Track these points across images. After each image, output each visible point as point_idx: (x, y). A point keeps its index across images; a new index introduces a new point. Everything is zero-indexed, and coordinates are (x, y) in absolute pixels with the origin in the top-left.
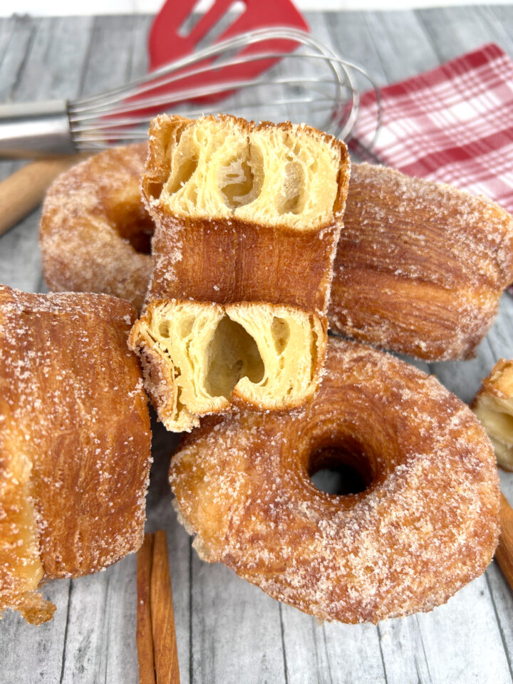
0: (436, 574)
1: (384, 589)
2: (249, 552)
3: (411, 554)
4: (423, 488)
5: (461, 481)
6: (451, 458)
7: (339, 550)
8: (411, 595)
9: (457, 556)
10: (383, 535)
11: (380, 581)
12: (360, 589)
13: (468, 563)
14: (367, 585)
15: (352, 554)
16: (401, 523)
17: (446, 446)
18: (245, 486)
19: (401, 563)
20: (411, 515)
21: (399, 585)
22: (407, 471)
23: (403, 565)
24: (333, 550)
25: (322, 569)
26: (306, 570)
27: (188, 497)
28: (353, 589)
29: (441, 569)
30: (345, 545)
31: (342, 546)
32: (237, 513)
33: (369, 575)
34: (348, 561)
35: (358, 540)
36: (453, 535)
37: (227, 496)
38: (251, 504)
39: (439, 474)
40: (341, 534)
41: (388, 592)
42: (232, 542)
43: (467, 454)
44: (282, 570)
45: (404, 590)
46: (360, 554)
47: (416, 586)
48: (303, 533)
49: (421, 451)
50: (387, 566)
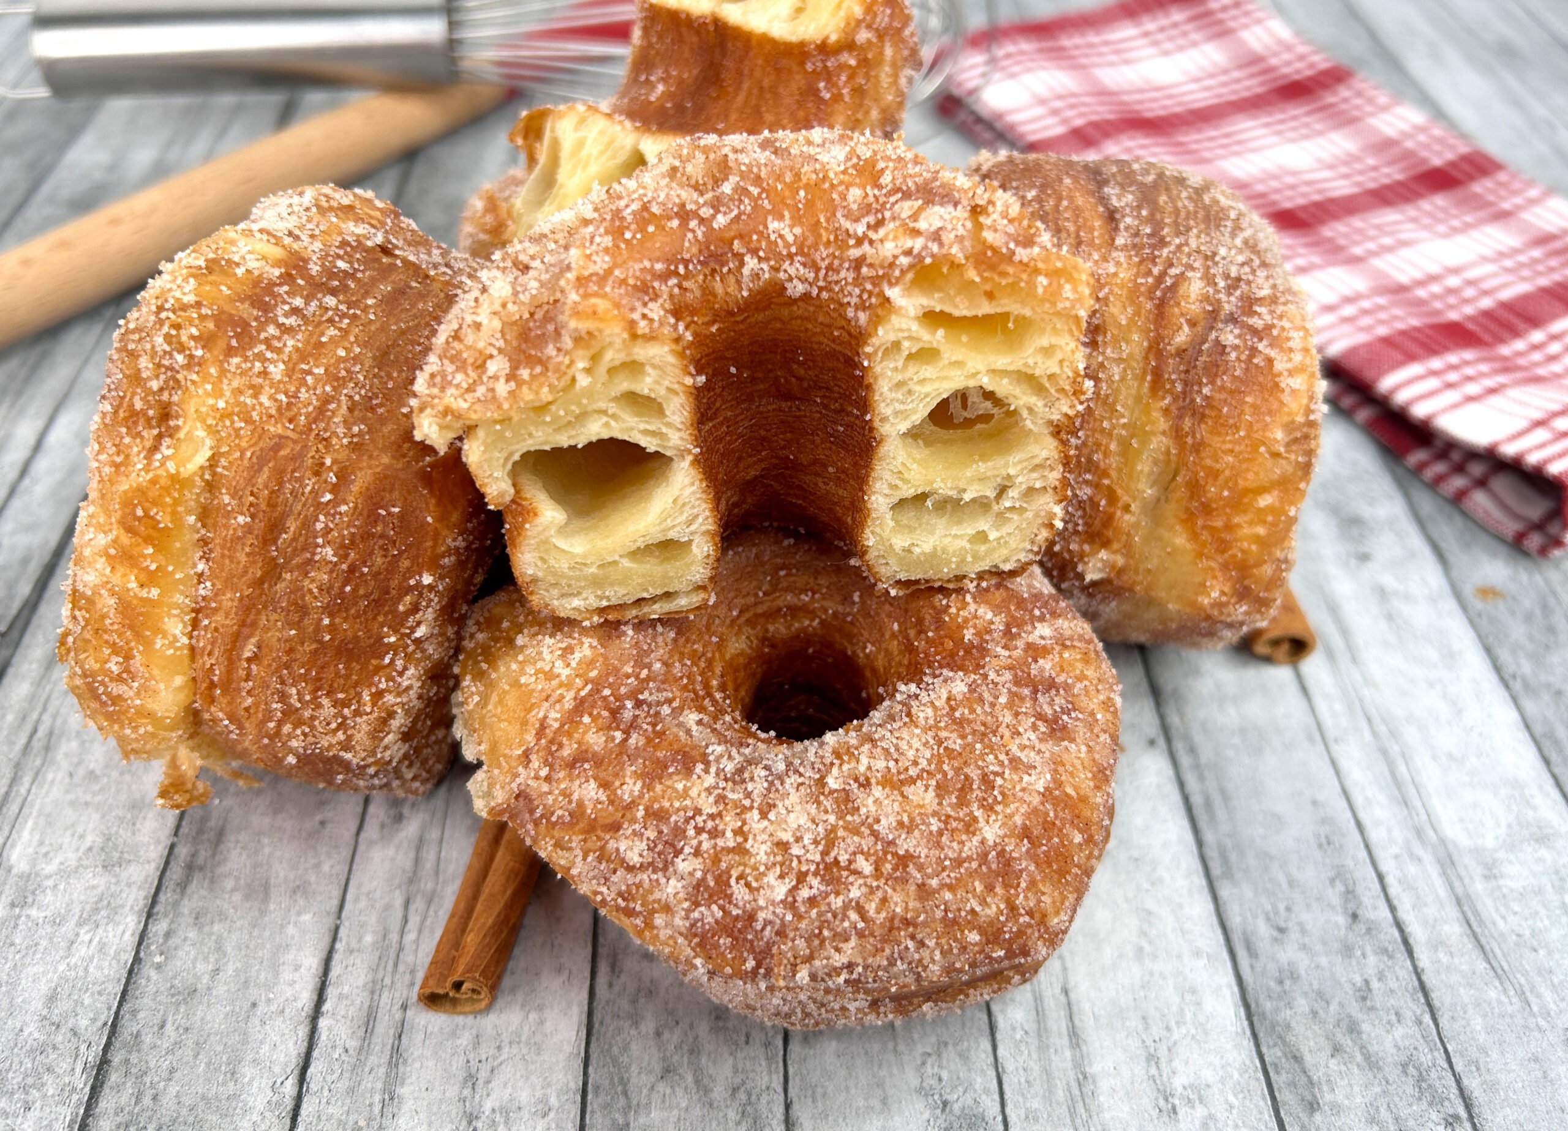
0: (924, 892)
1: (804, 893)
2: (563, 786)
3: (875, 834)
4: (939, 729)
5: (1021, 730)
6: (1014, 689)
7: (734, 801)
8: (861, 925)
9: (974, 865)
10: (832, 792)
11: (801, 877)
12: (754, 884)
13: (999, 890)
14: (771, 878)
15: (756, 812)
16: (873, 781)
17: (1010, 668)
18: (590, 663)
19: (852, 849)
20: (899, 773)
21: (837, 894)
22: (917, 696)
23: (854, 853)
24: (721, 799)
25: (691, 832)
26: (660, 832)
27: (480, 675)
28: (742, 882)
29: (934, 882)
30: (748, 795)
31: (741, 796)
32: (558, 707)
33: (779, 858)
34: (744, 823)
35: (777, 790)
36: (975, 820)
37: (550, 676)
38: (590, 694)
39: (979, 710)
40: (746, 775)
41: (812, 901)
42: (535, 763)
43: (1048, 691)
44: (615, 828)
45: (846, 907)
46: (772, 816)
47: (873, 905)
48: (673, 761)
49: (955, 667)
50: (820, 848)
